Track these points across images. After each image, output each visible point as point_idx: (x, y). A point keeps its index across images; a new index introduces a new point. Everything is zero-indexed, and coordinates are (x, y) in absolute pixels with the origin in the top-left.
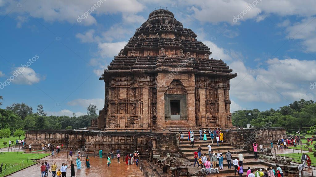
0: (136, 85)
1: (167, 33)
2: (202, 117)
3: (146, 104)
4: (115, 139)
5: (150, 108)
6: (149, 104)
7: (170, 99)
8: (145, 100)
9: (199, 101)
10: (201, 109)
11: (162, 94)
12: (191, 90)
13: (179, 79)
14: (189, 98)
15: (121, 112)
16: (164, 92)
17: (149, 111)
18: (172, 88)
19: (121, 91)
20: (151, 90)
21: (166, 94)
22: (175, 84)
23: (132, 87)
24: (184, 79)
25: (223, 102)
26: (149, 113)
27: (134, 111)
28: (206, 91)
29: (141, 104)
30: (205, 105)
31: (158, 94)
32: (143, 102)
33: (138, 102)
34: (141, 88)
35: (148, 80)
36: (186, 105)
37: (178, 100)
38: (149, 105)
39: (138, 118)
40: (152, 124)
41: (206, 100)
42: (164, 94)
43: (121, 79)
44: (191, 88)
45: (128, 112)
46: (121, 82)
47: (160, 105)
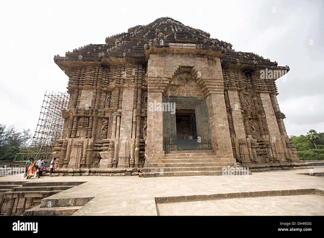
0: (113, 85)
2: (240, 144)
3: (128, 117)
5: (134, 125)
6: (134, 118)
10: (235, 127)
11: (158, 93)
12: (217, 87)
13: (192, 65)
14: (214, 103)
15: (78, 135)
16: (160, 91)
17: (134, 133)
19: (83, 95)
20: (140, 92)
23: (105, 89)
24: (201, 66)
27: (104, 132)
28: (239, 95)
29: (118, 118)
30: (242, 121)
31: (150, 94)
32: (123, 113)
33: (113, 115)
34: (120, 90)
35: (134, 74)
36: (208, 119)
37: (192, 107)
38: (134, 120)
39: (108, 146)
40: (137, 159)
41: (242, 111)
42: (161, 94)
43: (85, 73)
44: (216, 84)
45: (93, 134)
46: (84, 80)
47: (154, 117)
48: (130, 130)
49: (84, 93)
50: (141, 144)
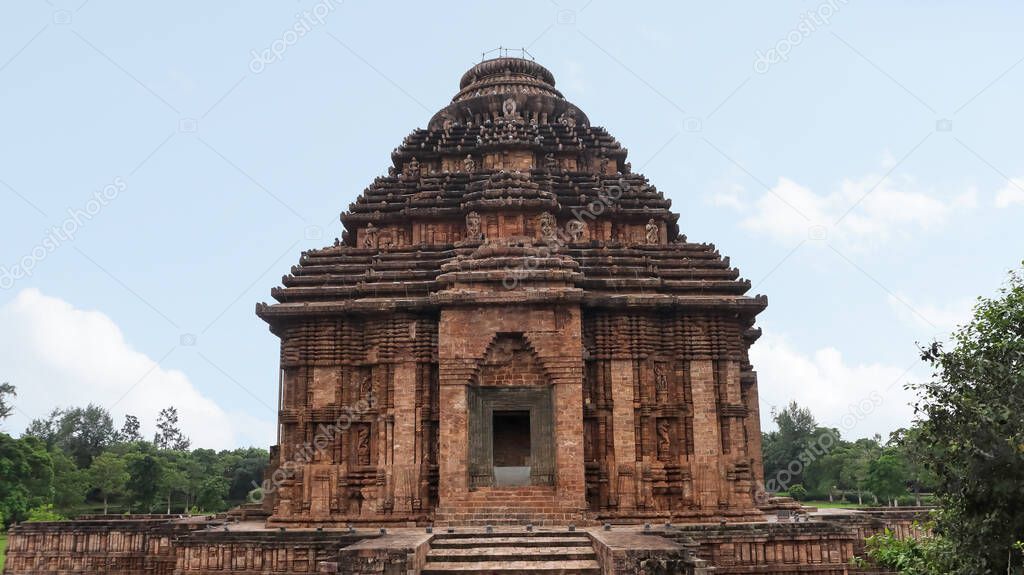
0: (373, 357)
1: (505, 150)
2: (621, 474)
3: (406, 425)
4: (275, 560)
5: (419, 439)
6: (419, 425)
7: (493, 406)
8: (401, 411)
9: (609, 408)
10: (615, 441)
11: (458, 388)
12: (568, 370)
13: (521, 330)
14: (560, 403)
15: (317, 457)
16: (460, 382)
17: (419, 454)
18: (498, 366)
19: (317, 380)
20: (426, 372)
21: (473, 389)
22: (509, 346)
23: (358, 363)
24: (539, 328)
25: (712, 411)
26: (419, 462)
27: (364, 450)
28: (637, 371)
29: (389, 427)
30: (631, 427)
31: (444, 389)
32: (397, 417)
33: (379, 419)
34: (390, 367)
35: (413, 336)
36: (552, 430)
37: (524, 407)
38: (419, 430)
39: (375, 477)
40: (425, 500)
41: (637, 405)
42: (463, 388)
43: (317, 334)
44: (567, 365)
45: (344, 456)
46: (316, 348)
47: (451, 431)
48: (412, 447)
49: (318, 376)
50: (432, 474)
